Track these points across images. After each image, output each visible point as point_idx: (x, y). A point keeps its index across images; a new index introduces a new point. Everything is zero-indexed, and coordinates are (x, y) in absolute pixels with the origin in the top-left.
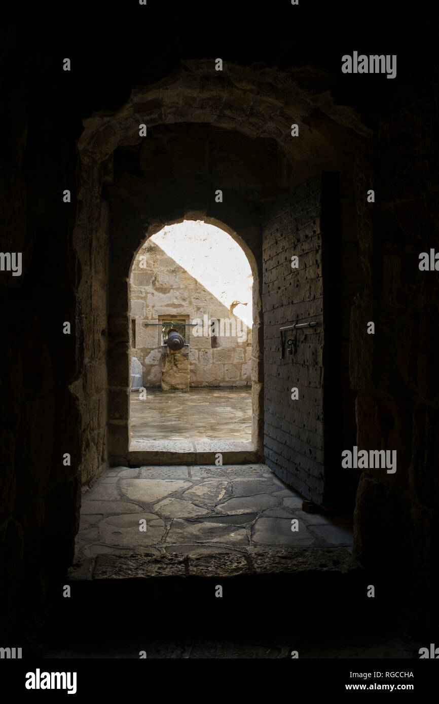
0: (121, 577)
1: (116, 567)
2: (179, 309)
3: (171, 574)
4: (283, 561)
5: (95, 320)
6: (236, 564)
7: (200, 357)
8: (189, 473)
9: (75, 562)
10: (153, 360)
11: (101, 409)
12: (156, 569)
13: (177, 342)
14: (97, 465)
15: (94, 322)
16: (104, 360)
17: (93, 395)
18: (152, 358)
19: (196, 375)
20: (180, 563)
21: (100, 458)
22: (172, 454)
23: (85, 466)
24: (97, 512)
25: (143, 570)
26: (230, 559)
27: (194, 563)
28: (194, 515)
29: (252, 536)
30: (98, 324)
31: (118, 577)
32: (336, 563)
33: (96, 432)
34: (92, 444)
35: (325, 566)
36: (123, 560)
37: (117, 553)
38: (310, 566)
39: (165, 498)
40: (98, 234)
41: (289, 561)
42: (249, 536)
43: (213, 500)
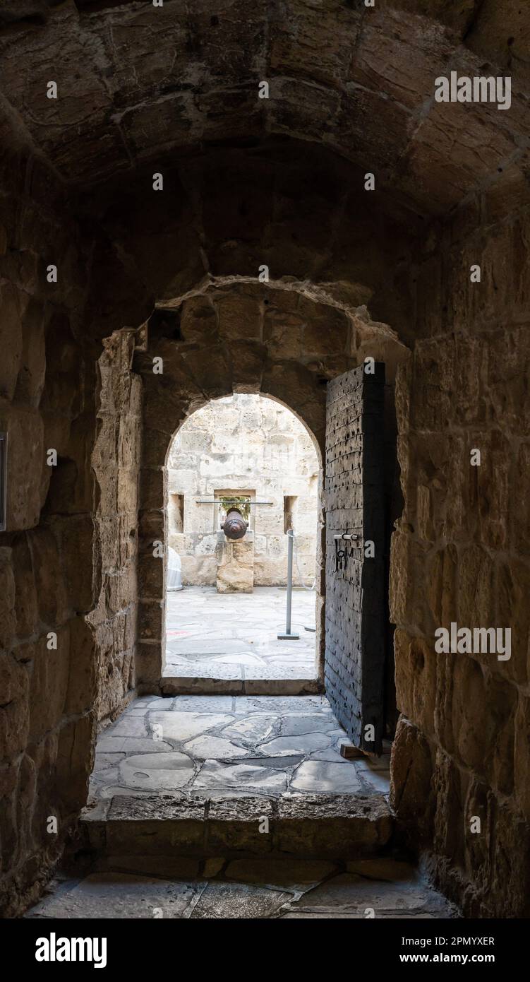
0: (136, 819)
1: (132, 809)
2: (241, 482)
3: (188, 817)
4: (310, 807)
5: (122, 521)
6: (260, 809)
7: (269, 546)
8: (234, 705)
9: (89, 803)
10: (207, 549)
11: (128, 627)
12: (174, 812)
13: (236, 528)
14: (122, 694)
15: (120, 524)
16: (132, 567)
17: (118, 611)
18: (206, 546)
19: (263, 570)
20: (200, 806)
21: (126, 685)
22: (215, 681)
23: (107, 696)
24: (119, 750)
25: (161, 812)
26: (255, 803)
27: (216, 807)
28: (230, 756)
29: (291, 781)
30: (126, 525)
31: (133, 819)
32: (367, 810)
33: (121, 655)
34: (116, 669)
35: (353, 813)
36: (140, 801)
37: (136, 794)
38: (338, 813)
39: (199, 735)
40: (127, 418)
41: (317, 808)
42: (288, 781)
43: (256, 739)
